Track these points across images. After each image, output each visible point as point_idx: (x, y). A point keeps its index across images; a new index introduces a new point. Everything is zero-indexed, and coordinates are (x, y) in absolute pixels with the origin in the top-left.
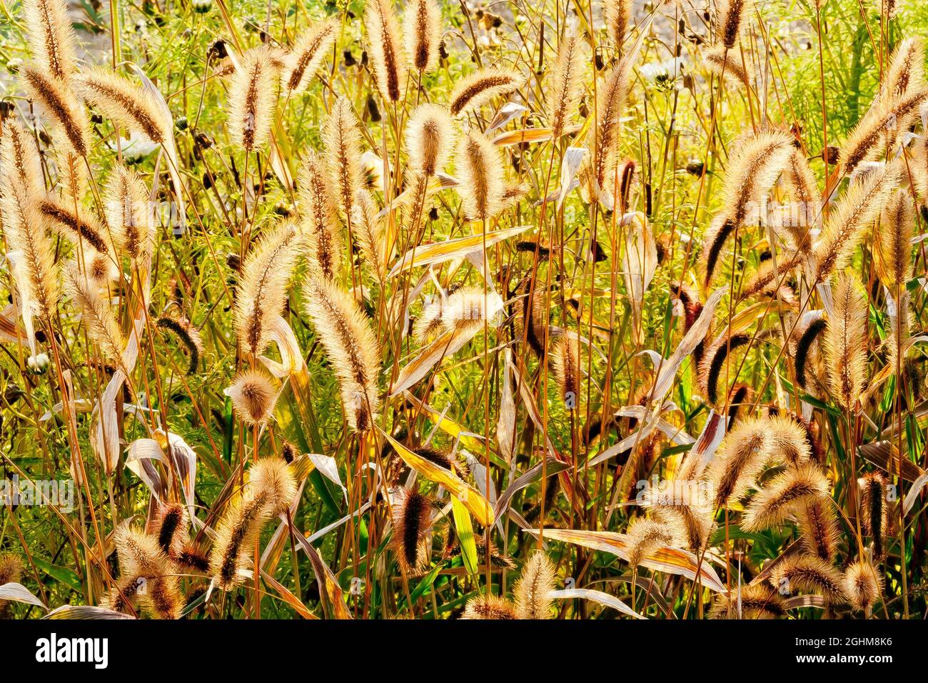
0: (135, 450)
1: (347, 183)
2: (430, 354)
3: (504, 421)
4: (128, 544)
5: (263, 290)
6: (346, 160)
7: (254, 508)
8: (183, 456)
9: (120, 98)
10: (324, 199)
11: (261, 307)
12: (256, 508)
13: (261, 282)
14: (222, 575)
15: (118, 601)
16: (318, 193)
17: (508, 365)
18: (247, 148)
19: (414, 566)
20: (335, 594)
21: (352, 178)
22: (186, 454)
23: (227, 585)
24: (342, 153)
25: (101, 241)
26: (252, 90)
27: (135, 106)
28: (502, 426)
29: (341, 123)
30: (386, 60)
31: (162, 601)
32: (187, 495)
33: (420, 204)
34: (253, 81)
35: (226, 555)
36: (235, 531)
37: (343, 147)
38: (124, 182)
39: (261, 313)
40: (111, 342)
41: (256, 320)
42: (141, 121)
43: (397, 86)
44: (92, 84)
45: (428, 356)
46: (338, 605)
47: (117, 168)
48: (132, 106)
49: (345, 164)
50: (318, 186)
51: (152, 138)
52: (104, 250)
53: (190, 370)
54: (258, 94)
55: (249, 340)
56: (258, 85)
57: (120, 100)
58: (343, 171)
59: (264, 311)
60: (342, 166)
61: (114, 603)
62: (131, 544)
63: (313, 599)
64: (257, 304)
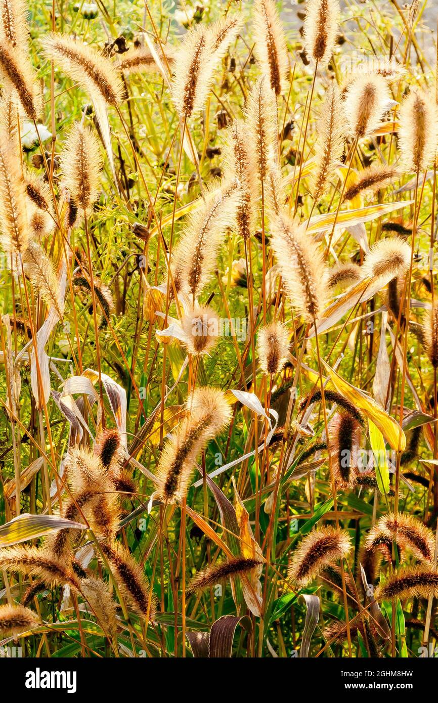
0: (69, 386)
1: (263, 153)
2: (345, 301)
3: (380, 376)
4: (78, 462)
5: (205, 237)
6: (263, 132)
7: (198, 430)
8: (115, 392)
9: (82, 61)
10: (245, 165)
11: (203, 252)
12: (200, 429)
13: (204, 229)
14: (165, 490)
15: (68, 512)
16: (240, 159)
17: (385, 327)
18: (186, 114)
19: (347, 480)
20: (242, 519)
21: (267, 148)
22: (116, 390)
23: (169, 500)
24: (260, 126)
25: (42, 199)
26: (196, 62)
27: (94, 69)
28: (378, 381)
29: (260, 99)
30: (270, 58)
31: (103, 516)
32: (120, 426)
33: (325, 174)
34: (197, 54)
35: (170, 472)
36: (179, 450)
37: (261, 121)
38: (82, 138)
39: (202, 258)
40: (49, 289)
41: (197, 263)
42: (98, 84)
43: (279, 81)
44: (59, 48)
45: (343, 303)
46: (244, 530)
47: (76, 126)
48: (92, 69)
49: (263, 136)
50: (240, 152)
51: (107, 100)
52: (45, 206)
53: (102, 324)
54: (200, 65)
55: (190, 282)
56: (201, 58)
57: (82, 64)
58: (260, 142)
59: (204, 256)
60: (260, 137)
61: (64, 515)
62: (81, 463)
63: (196, 536)
64: (198, 250)
